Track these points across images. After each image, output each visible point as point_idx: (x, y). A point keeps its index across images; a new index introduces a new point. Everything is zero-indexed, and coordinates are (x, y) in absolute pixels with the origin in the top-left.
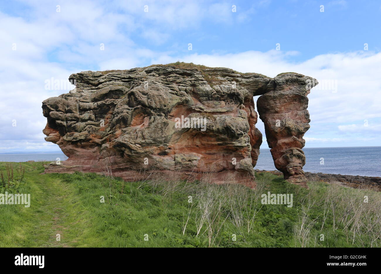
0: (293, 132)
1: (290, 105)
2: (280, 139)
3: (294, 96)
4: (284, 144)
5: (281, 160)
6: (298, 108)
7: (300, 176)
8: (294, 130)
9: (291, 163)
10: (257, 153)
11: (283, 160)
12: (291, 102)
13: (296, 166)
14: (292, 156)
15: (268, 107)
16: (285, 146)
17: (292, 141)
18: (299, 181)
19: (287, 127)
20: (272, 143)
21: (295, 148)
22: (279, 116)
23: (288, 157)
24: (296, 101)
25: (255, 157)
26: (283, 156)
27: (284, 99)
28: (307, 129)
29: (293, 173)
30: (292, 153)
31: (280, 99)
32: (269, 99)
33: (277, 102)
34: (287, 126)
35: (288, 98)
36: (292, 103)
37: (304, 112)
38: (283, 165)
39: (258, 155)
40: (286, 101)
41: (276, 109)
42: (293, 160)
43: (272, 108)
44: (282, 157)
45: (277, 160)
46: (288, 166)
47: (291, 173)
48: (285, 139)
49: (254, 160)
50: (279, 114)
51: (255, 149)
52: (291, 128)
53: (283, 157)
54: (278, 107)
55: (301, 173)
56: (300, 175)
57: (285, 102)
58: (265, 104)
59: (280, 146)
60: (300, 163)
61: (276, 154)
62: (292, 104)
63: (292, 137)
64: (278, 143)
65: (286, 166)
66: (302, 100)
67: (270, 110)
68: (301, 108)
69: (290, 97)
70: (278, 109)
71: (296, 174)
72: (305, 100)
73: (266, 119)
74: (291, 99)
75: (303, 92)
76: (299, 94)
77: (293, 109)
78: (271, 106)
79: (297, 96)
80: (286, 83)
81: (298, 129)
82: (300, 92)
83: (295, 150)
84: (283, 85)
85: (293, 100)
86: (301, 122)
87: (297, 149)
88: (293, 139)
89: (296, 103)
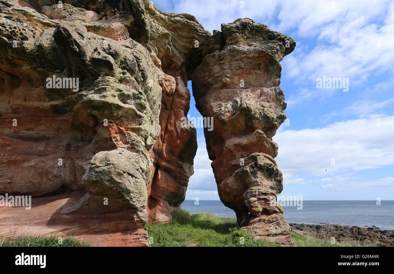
0: (257, 121)
1: (249, 76)
2: (230, 138)
3: (257, 55)
4: (239, 147)
5: (230, 181)
6: (263, 83)
7: (276, 218)
8: (258, 116)
9: (254, 186)
10: (187, 170)
11: (235, 182)
12: (251, 69)
13: (265, 194)
14: (256, 169)
15: (210, 80)
16: (240, 153)
17: (255, 140)
18: (274, 231)
19: (245, 108)
20: (215, 148)
21: (260, 154)
22: (229, 94)
23: (247, 171)
24: (259, 69)
25: (183, 179)
26: (236, 172)
27: (237, 60)
28: (282, 118)
29: (260, 209)
30: (256, 164)
31: (231, 61)
32: (212, 64)
33: (226, 67)
34: (245, 105)
35: (245, 60)
36: (253, 71)
37: (275, 90)
38: (235, 193)
39: (188, 175)
40: (242, 65)
41: (224, 80)
42: (258, 180)
43: (217, 79)
44: (234, 175)
45: (223, 182)
46: (248, 193)
47: (254, 209)
48: (241, 138)
49: (180, 184)
50: (229, 90)
51: (184, 162)
52: (251, 111)
53: (236, 174)
54: (228, 75)
55: (278, 210)
56: (274, 215)
57: (240, 68)
58: (206, 76)
59: (231, 151)
60: (271, 188)
61: (221, 170)
62: (252, 74)
63: (255, 132)
64: (227, 145)
65: (242, 194)
66: (270, 68)
67: (212, 85)
68: (269, 83)
69: (249, 58)
70: (228, 79)
71: (266, 212)
72: (275, 67)
73: (206, 103)
74: (251, 63)
75: (273, 49)
76: (265, 52)
77: (255, 85)
78: (215, 77)
79: (262, 55)
80: (241, 30)
81: (266, 115)
82: (267, 50)
83: (262, 157)
84: (238, 32)
85: (255, 65)
86: (270, 106)
87: (265, 156)
88: (257, 135)
89: (261, 72)
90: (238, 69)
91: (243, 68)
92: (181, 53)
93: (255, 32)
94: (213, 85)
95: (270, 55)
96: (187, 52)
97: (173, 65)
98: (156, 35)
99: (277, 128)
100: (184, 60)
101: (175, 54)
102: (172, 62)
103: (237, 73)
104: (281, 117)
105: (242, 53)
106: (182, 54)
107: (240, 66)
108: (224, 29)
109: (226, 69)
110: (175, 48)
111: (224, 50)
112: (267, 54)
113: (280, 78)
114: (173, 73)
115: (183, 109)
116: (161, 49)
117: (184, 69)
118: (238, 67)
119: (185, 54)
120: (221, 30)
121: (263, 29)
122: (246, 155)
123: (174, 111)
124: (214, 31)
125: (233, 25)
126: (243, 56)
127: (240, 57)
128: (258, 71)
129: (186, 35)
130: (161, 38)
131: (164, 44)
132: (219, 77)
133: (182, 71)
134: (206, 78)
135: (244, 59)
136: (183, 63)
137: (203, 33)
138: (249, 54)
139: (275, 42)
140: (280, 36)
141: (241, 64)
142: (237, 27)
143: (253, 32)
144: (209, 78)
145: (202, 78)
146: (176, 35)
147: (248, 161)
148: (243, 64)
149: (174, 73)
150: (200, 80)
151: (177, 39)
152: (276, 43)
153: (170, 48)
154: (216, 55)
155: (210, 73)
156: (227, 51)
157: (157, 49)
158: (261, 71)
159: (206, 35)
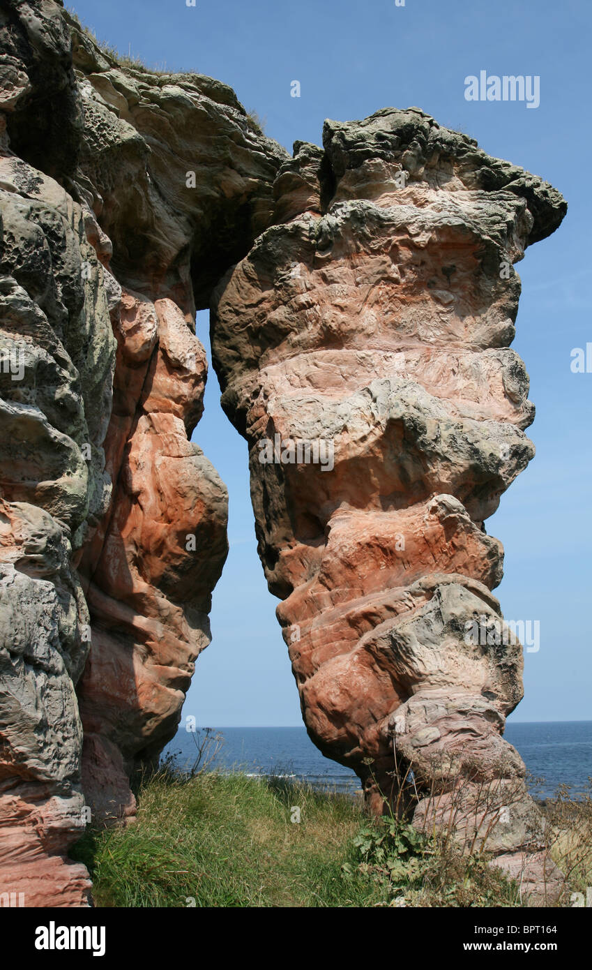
0: (439, 465)
4: (377, 550)
11: (361, 673)
12: (419, 284)
14: (436, 629)
15: (277, 315)
21: (451, 577)
22: (344, 367)
24: (449, 286)
28: (520, 457)
30: (437, 614)
31: (356, 252)
33: (336, 273)
34: (401, 410)
35: (403, 253)
36: (426, 293)
37: (498, 359)
40: (393, 270)
41: (327, 317)
42: (443, 666)
43: (305, 313)
44: (358, 647)
45: (320, 673)
46: (410, 711)
50: (344, 352)
52: (423, 429)
53: (366, 645)
54: (344, 303)
55: (509, 768)
56: (499, 785)
57: (383, 279)
58: (262, 301)
59: (350, 565)
60: (485, 692)
61: (314, 630)
62: (423, 301)
63: (432, 503)
64: (335, 544)
65: (389, 713)
66: (485, 285)
68: (479, 334)
69: (415, 246)
70: (340, 316)
73: (262, 393)
74: (423, 263)
75: (494, 223)
76: (471, 229)
77: (432, 340)
78: (295, 306)
79: (462, 239)
80: (393, 149)
81: (472, 444)
82: (478, 224)
83: (458, 590)
84: (382, 156)
85: (436, 270)
86: (480, 414)
87: (465, 586)
88: (442, 511)
89: (452, 297)
90: (377, 282)
91: (396, 281)
92: (179, 214)
93: (438, 158)
94: (288, 333)
95: (487, 240)
96: (199, 211)
97: (149, 256)
98: (100, 146)
99: (504, 490)
100: (189, 238)
101: (158, 218)
102: (147, 244)
103: (372, 298)
104: (517, 452)
105: (393, 229)
106: (183, 219)
107: (385, 272)
108: (334, 140)
109: (339, 280)
110: (160, 194)
111: (331, 213)
112: (478, 236)
113: (514, 321)
114: (145, 284)
115: (181, 413)
116: (114, 196)
117: (185, 273)
118: (379, 276)
119: (193, 220)
120: (324, 144)
121: (465, 152)
122: (399, 580)
123: (150, 418)
124: (297, 146)
125: (364, 128)
126: (395, 239)
127: (385, 242)
128: (446, 293)
129: (201, 151)
130: (116, 159)
131: (125, 179)
132: (310, 305)
133: (178, 277)
134: (266, 305)
135: (398, 250)
136: (183, 250)
137: (258, 149)
138: (417, 235)
139: (501, 198)
140: (518, 177)
141: (389, 266)
142: (380, 137)
143: (432, 161)
144: (274, 308)
145: (247, 306)
146: (166, 149)
147: (410, 600)
148: (395, 267)
149: (151, 285)
150: (243, 313)
151: (166, 163)
152: (507, 200)
153: (142, 193)
154: (304, 229)
155: (279, 292)
156: (345, 219)
157: (99, 197)
158: (452, 292)
159: (268, 156)
